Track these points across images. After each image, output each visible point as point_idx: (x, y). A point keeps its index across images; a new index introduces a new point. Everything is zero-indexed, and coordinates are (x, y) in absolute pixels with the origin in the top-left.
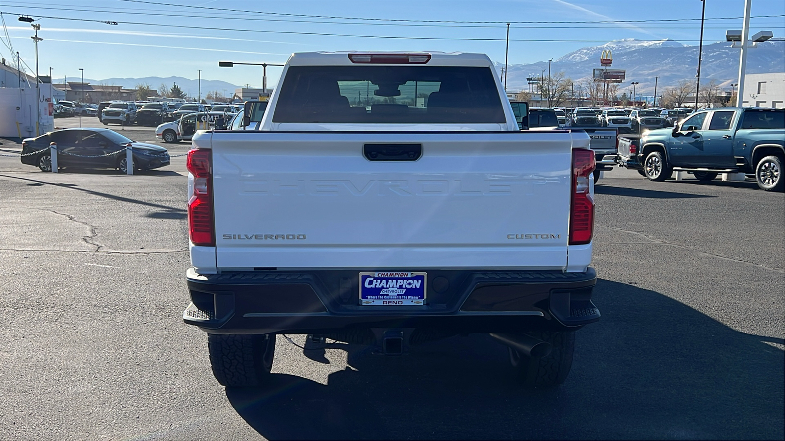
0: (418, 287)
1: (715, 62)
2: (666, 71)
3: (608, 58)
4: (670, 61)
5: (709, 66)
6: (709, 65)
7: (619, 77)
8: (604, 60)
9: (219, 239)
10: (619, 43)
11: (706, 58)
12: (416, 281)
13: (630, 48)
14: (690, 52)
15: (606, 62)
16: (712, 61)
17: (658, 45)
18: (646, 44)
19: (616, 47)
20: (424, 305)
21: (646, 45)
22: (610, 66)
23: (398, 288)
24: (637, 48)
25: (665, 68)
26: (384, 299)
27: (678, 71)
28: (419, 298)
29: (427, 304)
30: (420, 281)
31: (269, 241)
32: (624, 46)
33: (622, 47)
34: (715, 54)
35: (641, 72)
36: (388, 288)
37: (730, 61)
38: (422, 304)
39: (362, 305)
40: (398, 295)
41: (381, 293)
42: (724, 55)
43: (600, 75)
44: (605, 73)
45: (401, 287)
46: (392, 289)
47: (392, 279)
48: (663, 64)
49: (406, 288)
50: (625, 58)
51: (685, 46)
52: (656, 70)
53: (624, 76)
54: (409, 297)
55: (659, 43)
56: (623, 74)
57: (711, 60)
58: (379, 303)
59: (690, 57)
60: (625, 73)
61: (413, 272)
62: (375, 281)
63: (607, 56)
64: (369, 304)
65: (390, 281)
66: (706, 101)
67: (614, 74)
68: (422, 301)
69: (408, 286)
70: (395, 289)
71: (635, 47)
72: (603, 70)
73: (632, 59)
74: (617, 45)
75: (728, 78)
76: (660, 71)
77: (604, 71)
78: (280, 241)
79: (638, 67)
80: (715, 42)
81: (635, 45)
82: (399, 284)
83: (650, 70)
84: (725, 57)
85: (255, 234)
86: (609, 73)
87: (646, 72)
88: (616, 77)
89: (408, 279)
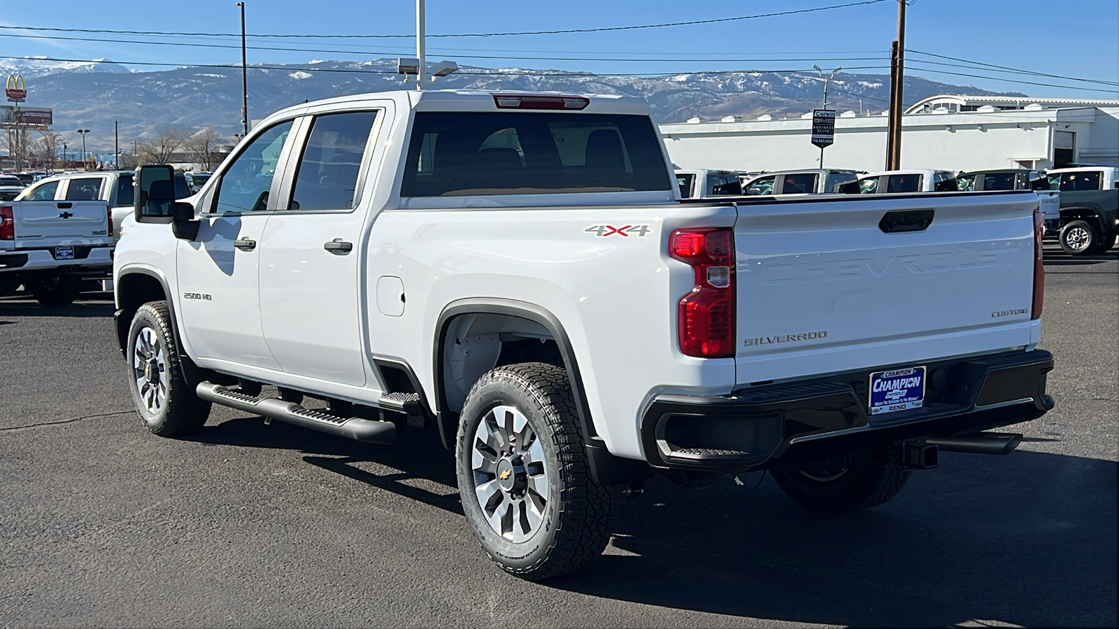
0: (917, 385)
1: (182, 99)
2: (106, 111)
3: (18, 89)
4: (110, 95)
5: (175, 105)
6: (174, 103)
7: (42, 119)
8: (11, 90)
9: (740, 347)
10: (21, 62)
11: (168, 92)
12: (916, 378)
13: (40, 71)
14: (141, 81)
15: (16, 95)
16: (178, 98)
17: (88, 68)
18: (66, 66)
19: (16, 69)
20: (923, 406)
21: (67, 68)
22: (24, 101)
23: (901, 390)
24: (52, 73)
25: (103, 106)
26: (888, 404)
27: (127, 111)
28: (918, 399)
29: (925, 404)
30: (919, 378)
31: (792, 344)
32: (29, 69)
33: (27, 69)
34: (181, 85)
35: (64, 113)
36: (891, 391)
37: (206, 97)
38: (921, 406)
39: (871, 415)
40: (900, 398)
41: (886, 397)
42: (196, 88)
43: (9, 116)
44: (16, 113)
45: (903, 388)
46: (896, 390)
47: (896, 378)
48: (100, 99)
49: (907, 388)
50: (32, 89)
51: (133, 71)
52: (89, 109)
53: (51, 119)
54: (910, 399)
55: (90, 66)
56: (48, 115)
57: (176, 96)
58: (886, 409)
59: (143, 90)
60: (51, 113)
61: (914, 368)
62: (882, 383)
63: (16, 84)
64: (878, 413)
65: (895, 381)
66: (202, 160)
67: (32, 115)
68: (921, 401)
69: (910, 386)
70: (898, 391)
71: (49, 70)
72: (12, 108)
73: (46, 90)
74: (17, 67)
75: (205, 124)
76: (95, 111)
77: (15, 111)
78: (803, 342)
79: (57, 103)
80: (180, 67)
81: (48, 66)
82: (902, 384)
83: (79, 110)
84: (197, 92)
85: (777, 335)
86: (24, 113)
87: (73, 113)
88: (37, 120)
89: (909, 377)
